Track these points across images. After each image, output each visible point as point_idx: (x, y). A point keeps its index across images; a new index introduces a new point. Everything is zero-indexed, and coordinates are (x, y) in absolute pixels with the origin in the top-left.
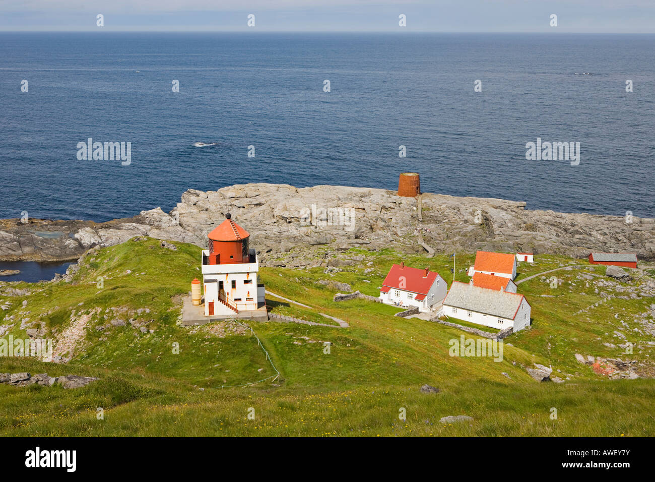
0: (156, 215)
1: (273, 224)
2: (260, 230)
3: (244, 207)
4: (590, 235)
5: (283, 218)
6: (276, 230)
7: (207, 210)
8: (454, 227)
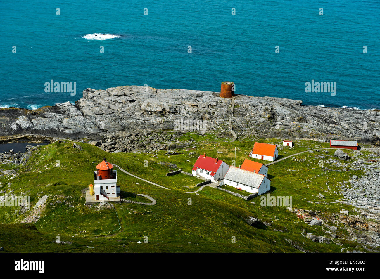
0: (67, 107)
1: (141, 115)
2: (132, 119)
3: (122, 103)
4: (339, 124)
5: (146, 111)
6: (142, 119)
7: (99, 104)
8: (252, 119)
